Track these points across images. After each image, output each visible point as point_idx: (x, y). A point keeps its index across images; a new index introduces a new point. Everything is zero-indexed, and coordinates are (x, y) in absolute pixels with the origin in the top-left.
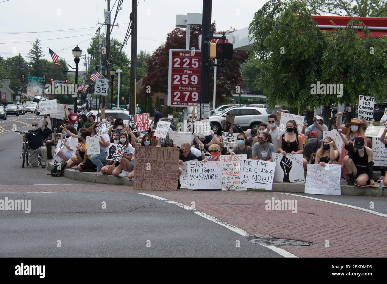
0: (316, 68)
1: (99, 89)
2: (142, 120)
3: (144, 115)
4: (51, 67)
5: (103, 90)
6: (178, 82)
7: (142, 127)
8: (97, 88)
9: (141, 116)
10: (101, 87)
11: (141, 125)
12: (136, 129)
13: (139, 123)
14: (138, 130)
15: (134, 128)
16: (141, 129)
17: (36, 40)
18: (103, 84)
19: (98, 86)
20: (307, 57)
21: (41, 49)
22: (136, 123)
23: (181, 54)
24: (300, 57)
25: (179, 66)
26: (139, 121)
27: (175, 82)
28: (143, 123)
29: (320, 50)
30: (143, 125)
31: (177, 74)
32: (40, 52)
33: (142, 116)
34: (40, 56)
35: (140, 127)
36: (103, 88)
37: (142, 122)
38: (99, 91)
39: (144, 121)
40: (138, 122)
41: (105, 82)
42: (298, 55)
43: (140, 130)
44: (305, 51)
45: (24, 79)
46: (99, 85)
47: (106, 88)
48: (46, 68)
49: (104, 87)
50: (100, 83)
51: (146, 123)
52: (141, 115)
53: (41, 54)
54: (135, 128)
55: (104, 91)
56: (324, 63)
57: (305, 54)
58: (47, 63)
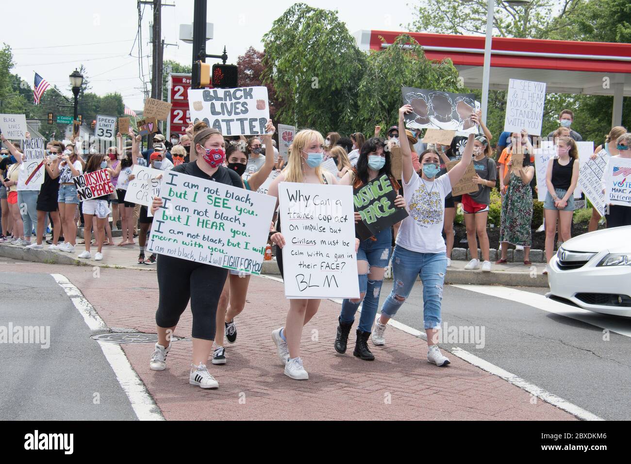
0: (352, 102)
1: (102, 131)
2: (97, 181)
3: (98, 173)
4: (101, 105)
5: (107, 132)
6: (180, 119)
7: (101, 190)
8: (100, 129)
9: (94, 176)
10: (105, 129)
11: (98, 188)
12: (91, 194)
13: (93, 185)
14: (94, 196)
15: (87, 193)
16: (99, 193)
17: (81, 67)
18: (108, 123)
19: (101, 128)
20: (339, 86)
21: (87, 80)
22: (89, 187)
23: (184, 80)
24: (330, 86)
25: (182, 98)
26: (94, 183)
27: (176, 121)
28: (101, 184)
29: (357, 77)
30: (101, 188)
31: (179, 108)
32: (86, 84)
33: (96, 174)
34: (85, 88)
35: (97, 191)
36: (107, 130)
37: (98, 184)
38: (102, 134)
39: (101, 182)
40: (91, 184)
41: (110, 121)
42: (327, 83)
43: (99, 195)
44: (336, 77)
45: (52, 120)
46: (101, 125)
47: (111, 130)
48: (94, 106)
49: (109, 128)
50: (103, 122)
51: (104, 184)
52: (94, 174)
53: (88, 85)
54: (89, 193)
55: (109, 135)
56: (362, 95)
57: (337, 81)
58: (95, 98)
